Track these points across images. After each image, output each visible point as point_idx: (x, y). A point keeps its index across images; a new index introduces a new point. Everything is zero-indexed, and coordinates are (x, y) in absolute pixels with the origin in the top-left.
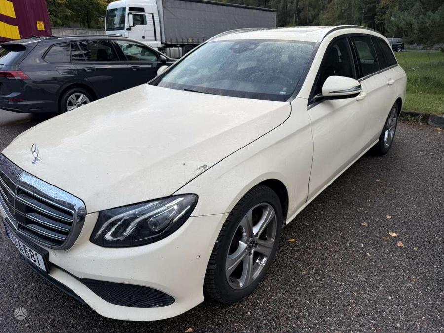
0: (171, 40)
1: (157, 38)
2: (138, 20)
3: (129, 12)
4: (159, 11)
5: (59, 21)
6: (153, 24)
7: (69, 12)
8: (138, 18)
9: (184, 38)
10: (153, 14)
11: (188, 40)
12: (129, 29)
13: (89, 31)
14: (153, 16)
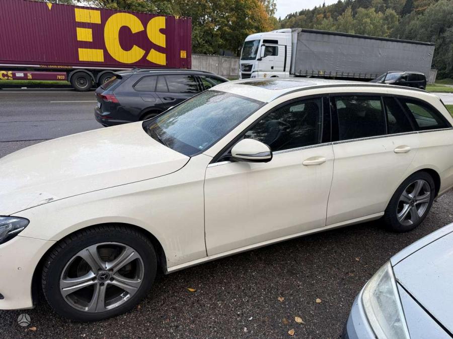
0: (300, 71)
1: (286, 69)
2: (270, 52)
3: (262, 44)
4: (292, 43)
5: (211, 49)
6: (284, 55)
7: (221, 41)
8: (271, 50)
9: (314, 70)
10: (286, 46)
11: (319, 72)
12: (260, 60)
13: (233, 59)
14: (286, 48)
